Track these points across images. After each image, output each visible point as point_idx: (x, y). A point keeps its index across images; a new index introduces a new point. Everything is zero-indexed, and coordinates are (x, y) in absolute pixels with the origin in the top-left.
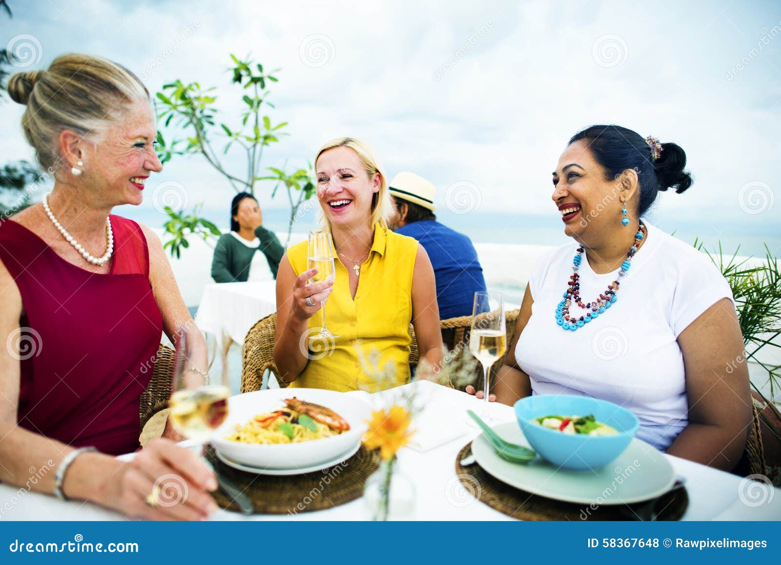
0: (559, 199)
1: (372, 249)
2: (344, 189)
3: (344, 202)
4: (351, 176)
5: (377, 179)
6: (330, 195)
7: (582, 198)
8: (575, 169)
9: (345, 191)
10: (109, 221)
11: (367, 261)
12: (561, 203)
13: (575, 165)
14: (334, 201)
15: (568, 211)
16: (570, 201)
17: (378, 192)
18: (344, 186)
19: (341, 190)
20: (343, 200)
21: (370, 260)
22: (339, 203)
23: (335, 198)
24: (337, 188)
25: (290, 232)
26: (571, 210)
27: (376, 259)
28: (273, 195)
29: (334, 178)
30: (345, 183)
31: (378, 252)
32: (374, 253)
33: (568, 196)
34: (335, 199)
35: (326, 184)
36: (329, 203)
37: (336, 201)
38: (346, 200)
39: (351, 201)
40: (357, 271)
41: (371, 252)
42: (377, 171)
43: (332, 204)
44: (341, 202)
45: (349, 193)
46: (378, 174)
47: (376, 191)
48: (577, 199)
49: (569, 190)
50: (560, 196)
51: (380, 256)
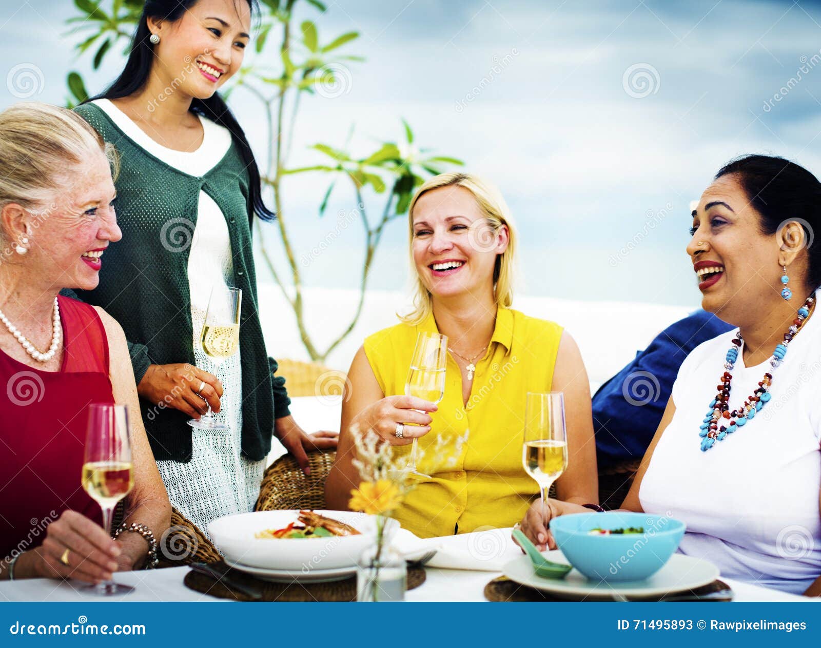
0: (696, 253)
1: (494, 339)
2: (454, 245)
3: (454, 265)
4: (465, 227)
5: (503, 234)
6: (433, 253)
7: (728, 256)
8: (722, 210)
9: (456, 249)
10: (57, 303)
11: (485, 358)
12: (699, 259)
13: (723, 203)
14: (438, 263)
15: (706, 271)
16: (712, 258)
17: (503, 254)
18: (454, 241)
19: (449, 246)
20: (452, 261)
21: (491, 356)
22: (446, 266)
23: (440, 258)
24: (445, 244)
25: (364, 288)
26: (712, 270)
27: (500, 353)
28: (323, 207)
29: (440, 230)
30: (455, 236)
31: (501, 344)
32: (496, 344)
33: (709, 251)
34: (441, 260)
35: (429, 239)
36: (431, 267)
37: (443, 263)
38: (456, 261)
39: (463, 262)
40: (470, 373)
41: (491, 343)
42: (503, 222)
43: (436, 267)
44: (450, 265)
45: (463, 251)
46: (503, 226)
47: (501, 252)
48: (720, 256)
49: (711, 242)
50: (698, 248)
51: (506, 350)
